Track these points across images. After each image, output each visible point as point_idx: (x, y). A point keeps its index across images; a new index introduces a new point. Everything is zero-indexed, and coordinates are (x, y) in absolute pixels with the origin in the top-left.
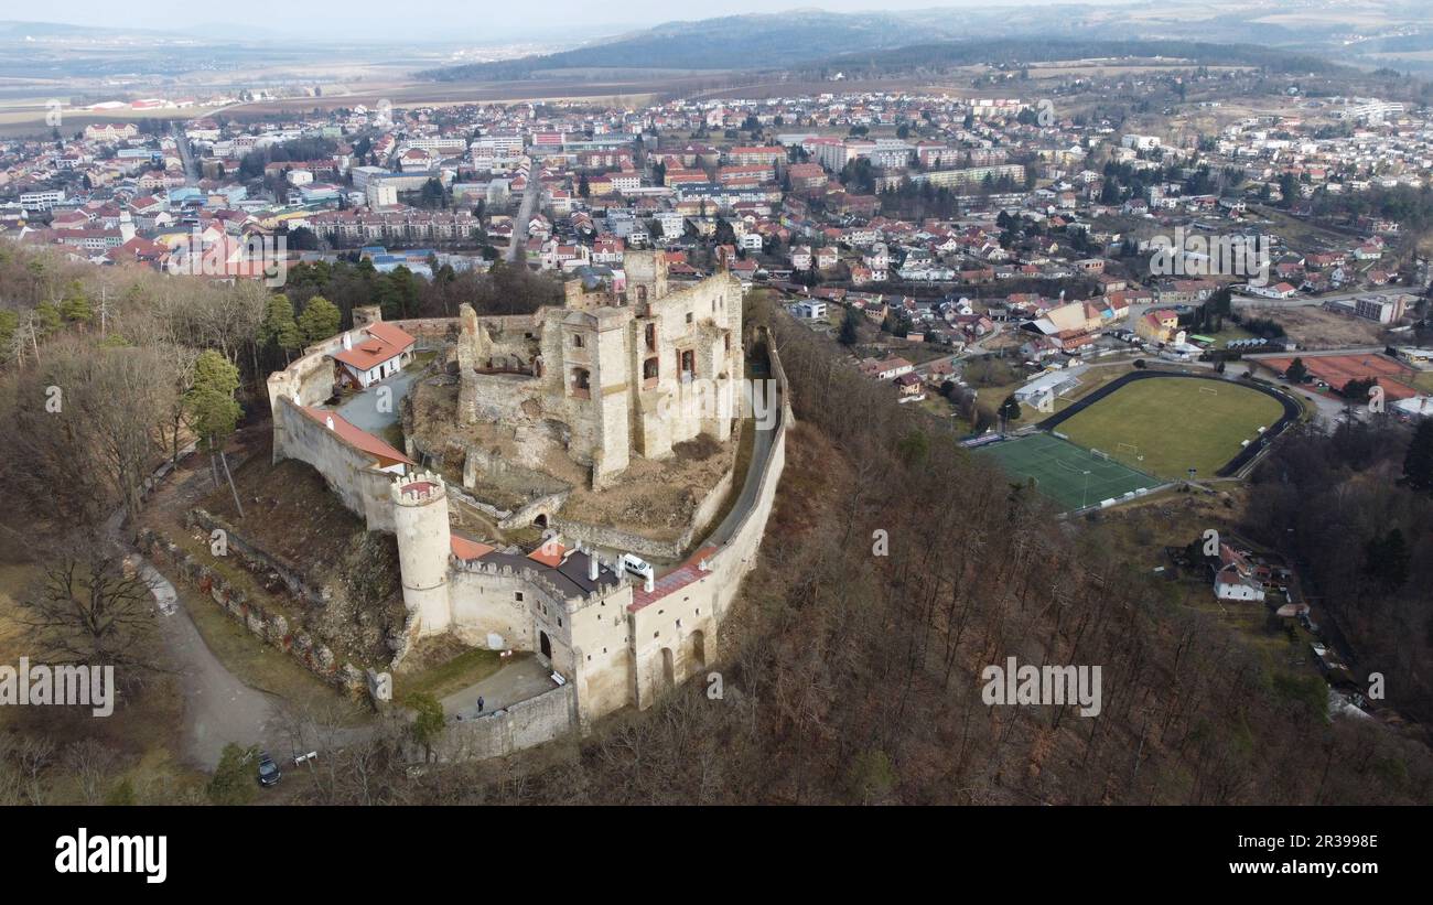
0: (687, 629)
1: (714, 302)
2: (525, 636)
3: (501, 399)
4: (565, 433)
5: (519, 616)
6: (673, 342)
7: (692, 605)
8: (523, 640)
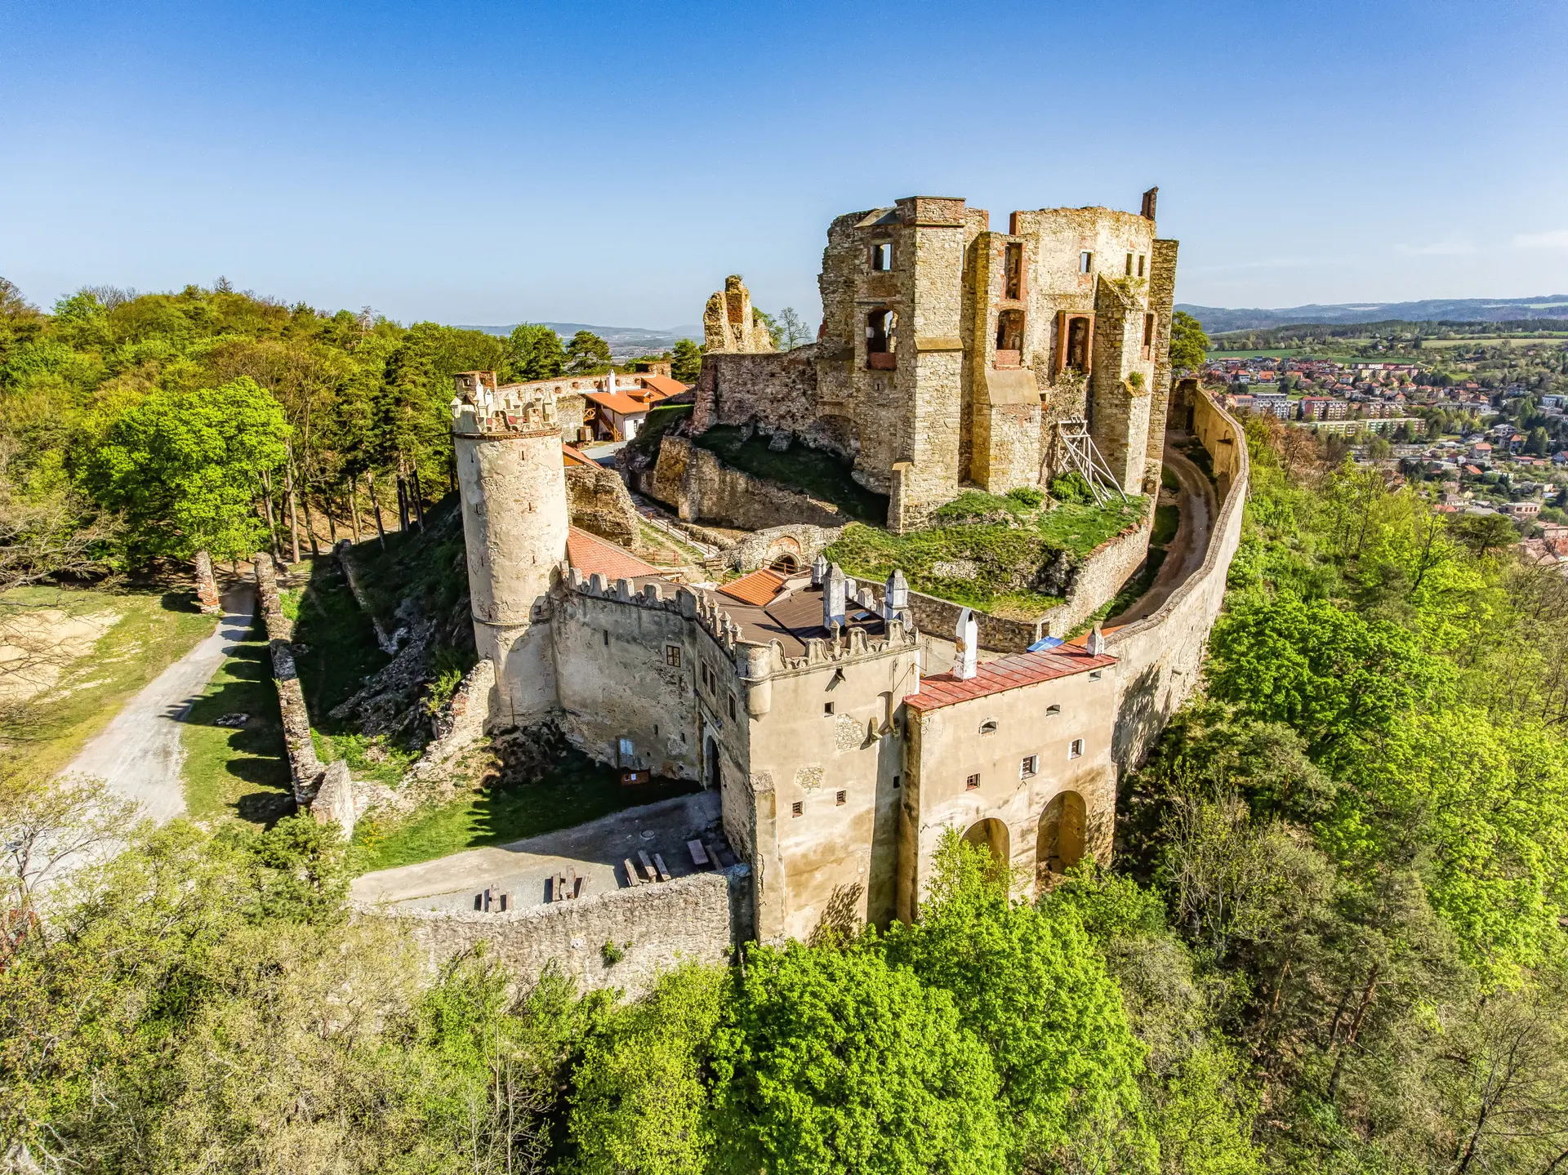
0: (1049, 785)
1: (1129, 256)
2: (685, 749)
3: (754, 384)
4: (852, 442)
5: (672, 701)
6: (1053, 298)
7: (1068, 726)
8: (680, 757)
